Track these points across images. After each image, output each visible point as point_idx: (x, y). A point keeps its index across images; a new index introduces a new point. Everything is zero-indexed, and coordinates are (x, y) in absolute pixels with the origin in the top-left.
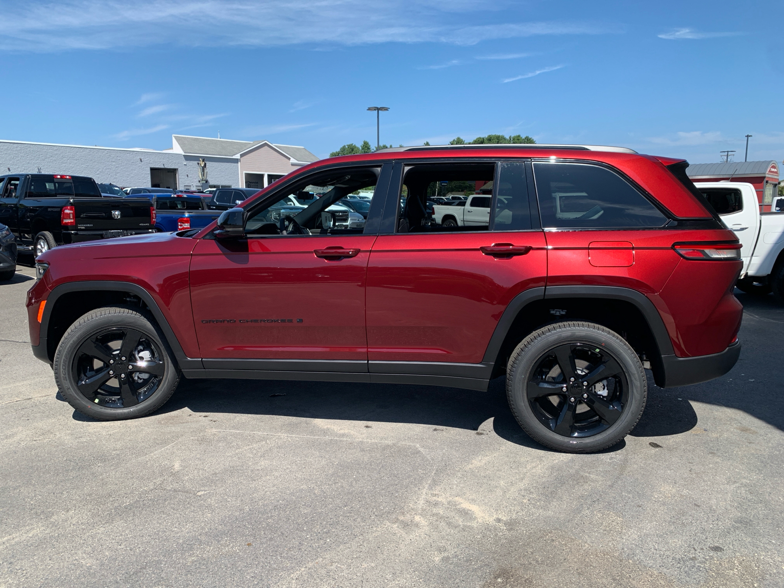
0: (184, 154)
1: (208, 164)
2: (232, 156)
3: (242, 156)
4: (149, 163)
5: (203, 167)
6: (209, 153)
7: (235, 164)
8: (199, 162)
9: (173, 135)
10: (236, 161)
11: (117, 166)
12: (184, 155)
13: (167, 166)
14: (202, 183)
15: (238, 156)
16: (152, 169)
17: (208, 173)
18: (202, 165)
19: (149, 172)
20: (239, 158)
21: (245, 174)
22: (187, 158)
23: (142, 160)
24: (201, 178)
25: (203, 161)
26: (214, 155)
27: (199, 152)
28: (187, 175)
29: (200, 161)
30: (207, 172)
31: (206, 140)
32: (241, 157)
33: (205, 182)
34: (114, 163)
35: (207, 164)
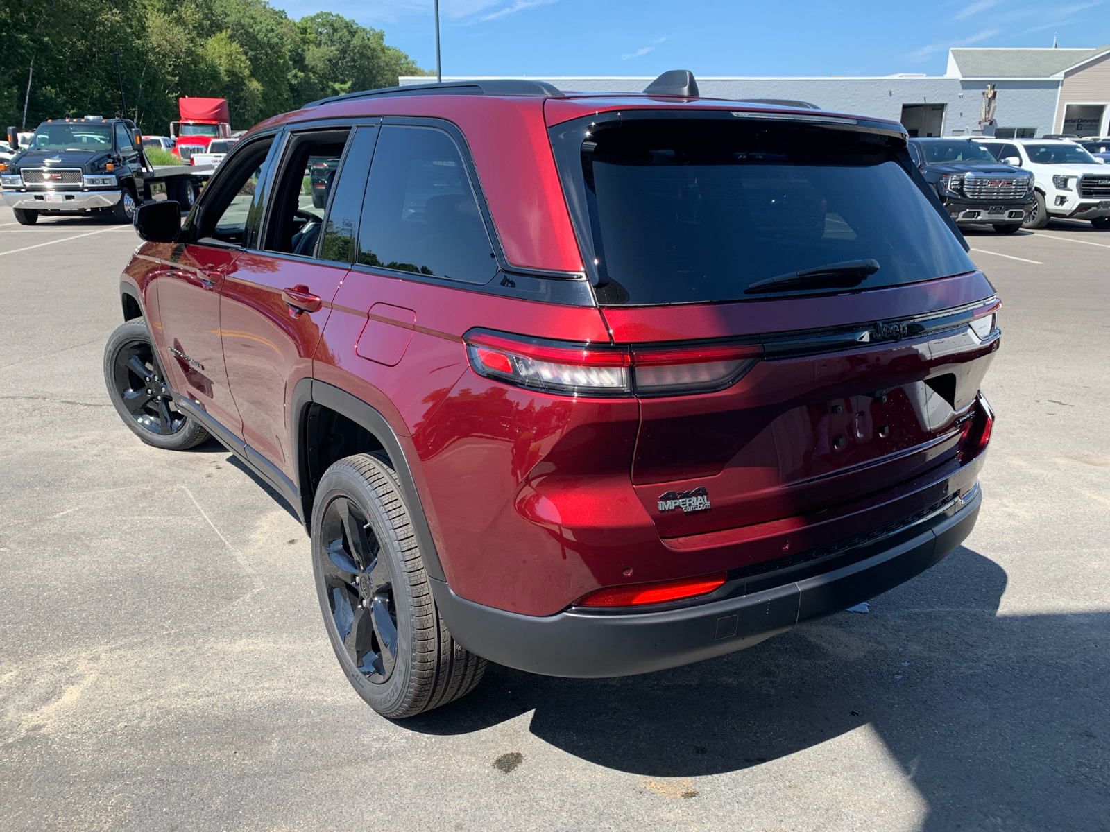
0: (961, 79)
1: (999, 91)
2: (1048, 76)
3: (1067, 75)
4: (902, 97)
5: (990, 99)
6: (1008, 74)
7: (1052, 90)
8: (986, 91)
9: (951, 49)
10: (1055, 84)
11: (854, 104)
12: (962, 81)
13: (929, 101)
14: (985, 126)
15: (1059, 76)
16: (905, 107)
17: (997, 109)
18: (990, 96)
19: (900, 111)
20: (1062, 79)
21: (1068, 106)
22: (966, 85)
23: (893, 93)
24: (984, 117)
25: (993, 88)
26: (1015, 77)
27: (989, 74)
28: (961, 114)
29: (987, 88)
30: (995, 107)
31: (1007, 52)
32: (1065, 78)
33: (988, 123)
34: (849, 101)
35: (997, 93)
